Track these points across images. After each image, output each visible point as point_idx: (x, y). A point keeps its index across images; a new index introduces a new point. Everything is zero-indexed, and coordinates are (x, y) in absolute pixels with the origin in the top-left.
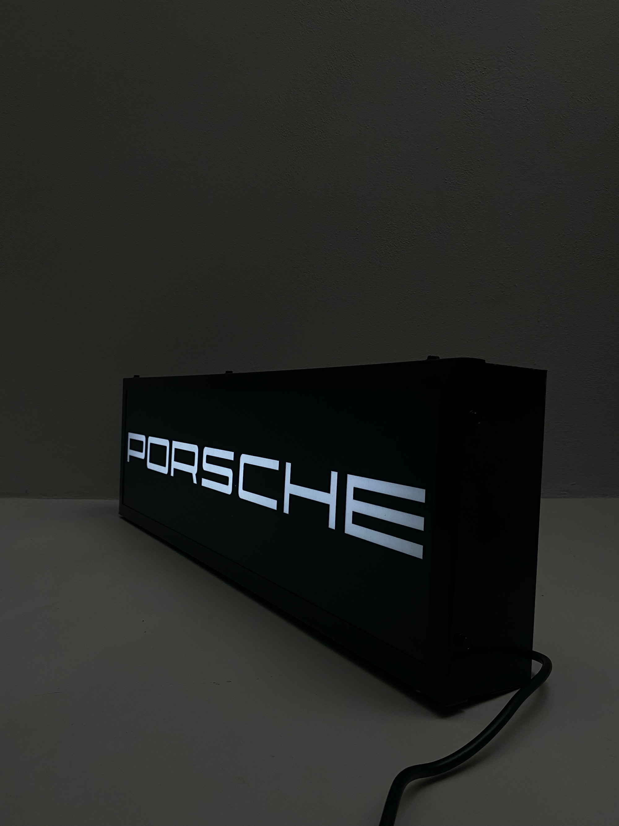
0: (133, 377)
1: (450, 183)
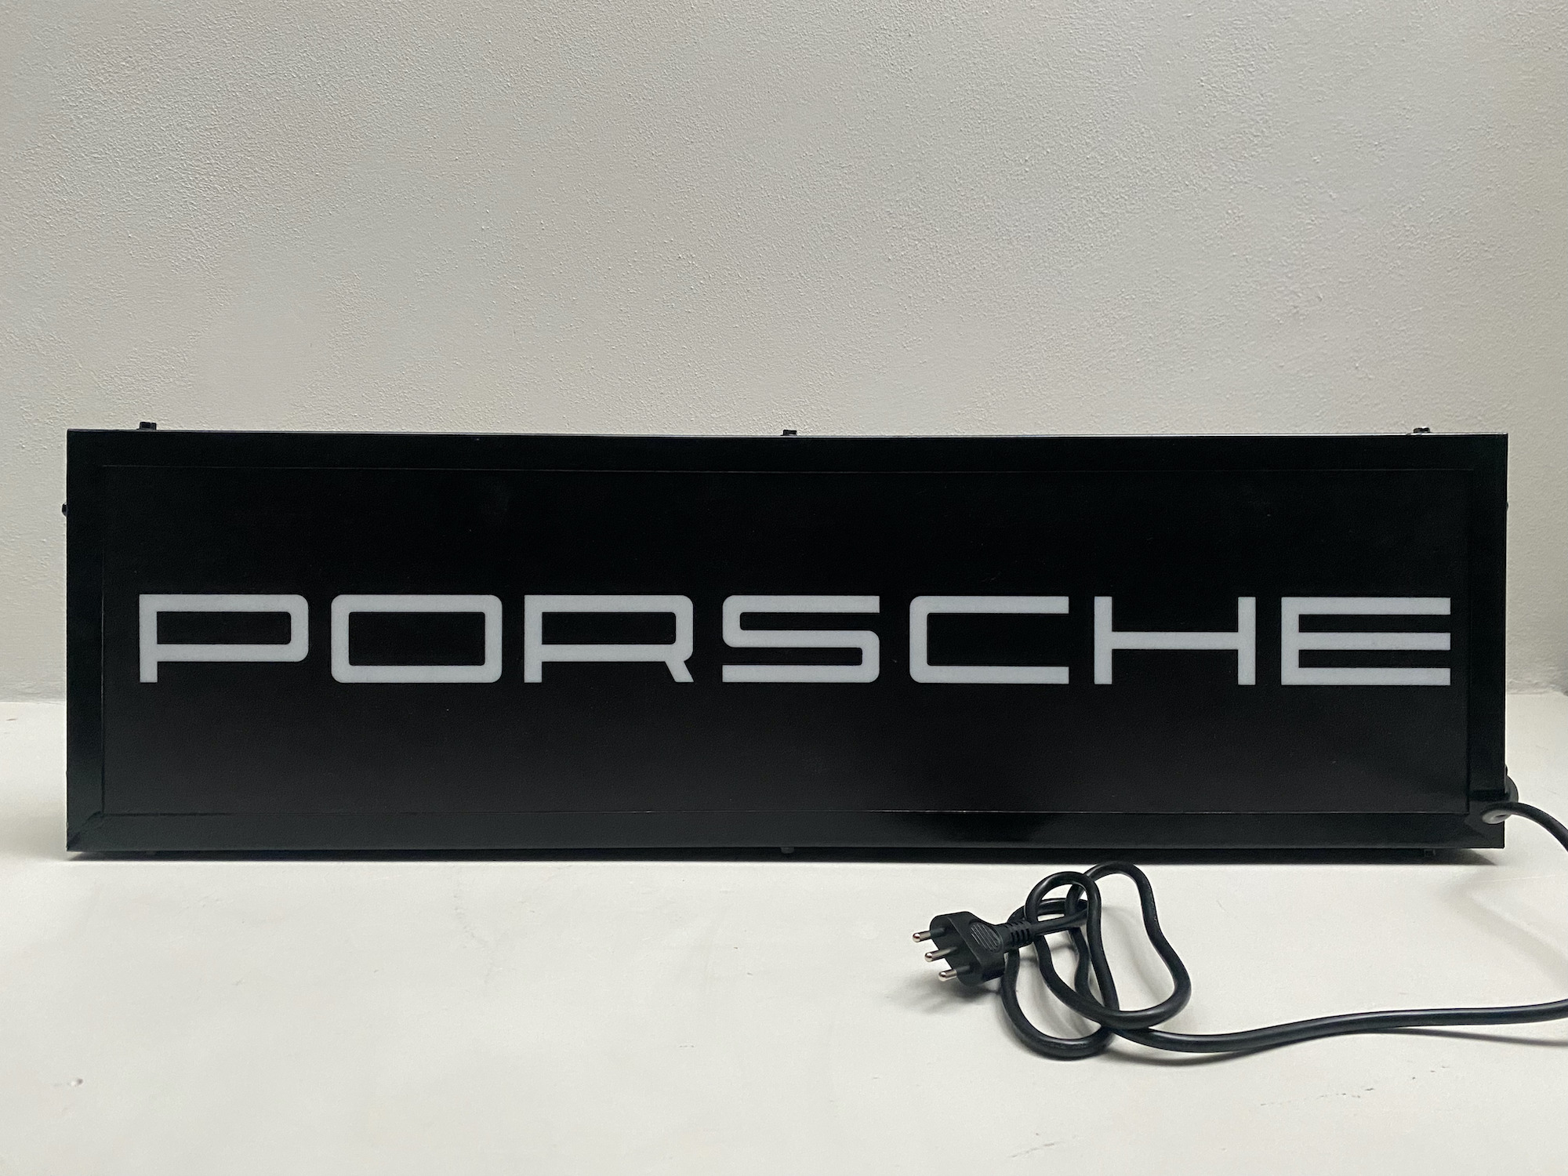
1: (1210, 88)
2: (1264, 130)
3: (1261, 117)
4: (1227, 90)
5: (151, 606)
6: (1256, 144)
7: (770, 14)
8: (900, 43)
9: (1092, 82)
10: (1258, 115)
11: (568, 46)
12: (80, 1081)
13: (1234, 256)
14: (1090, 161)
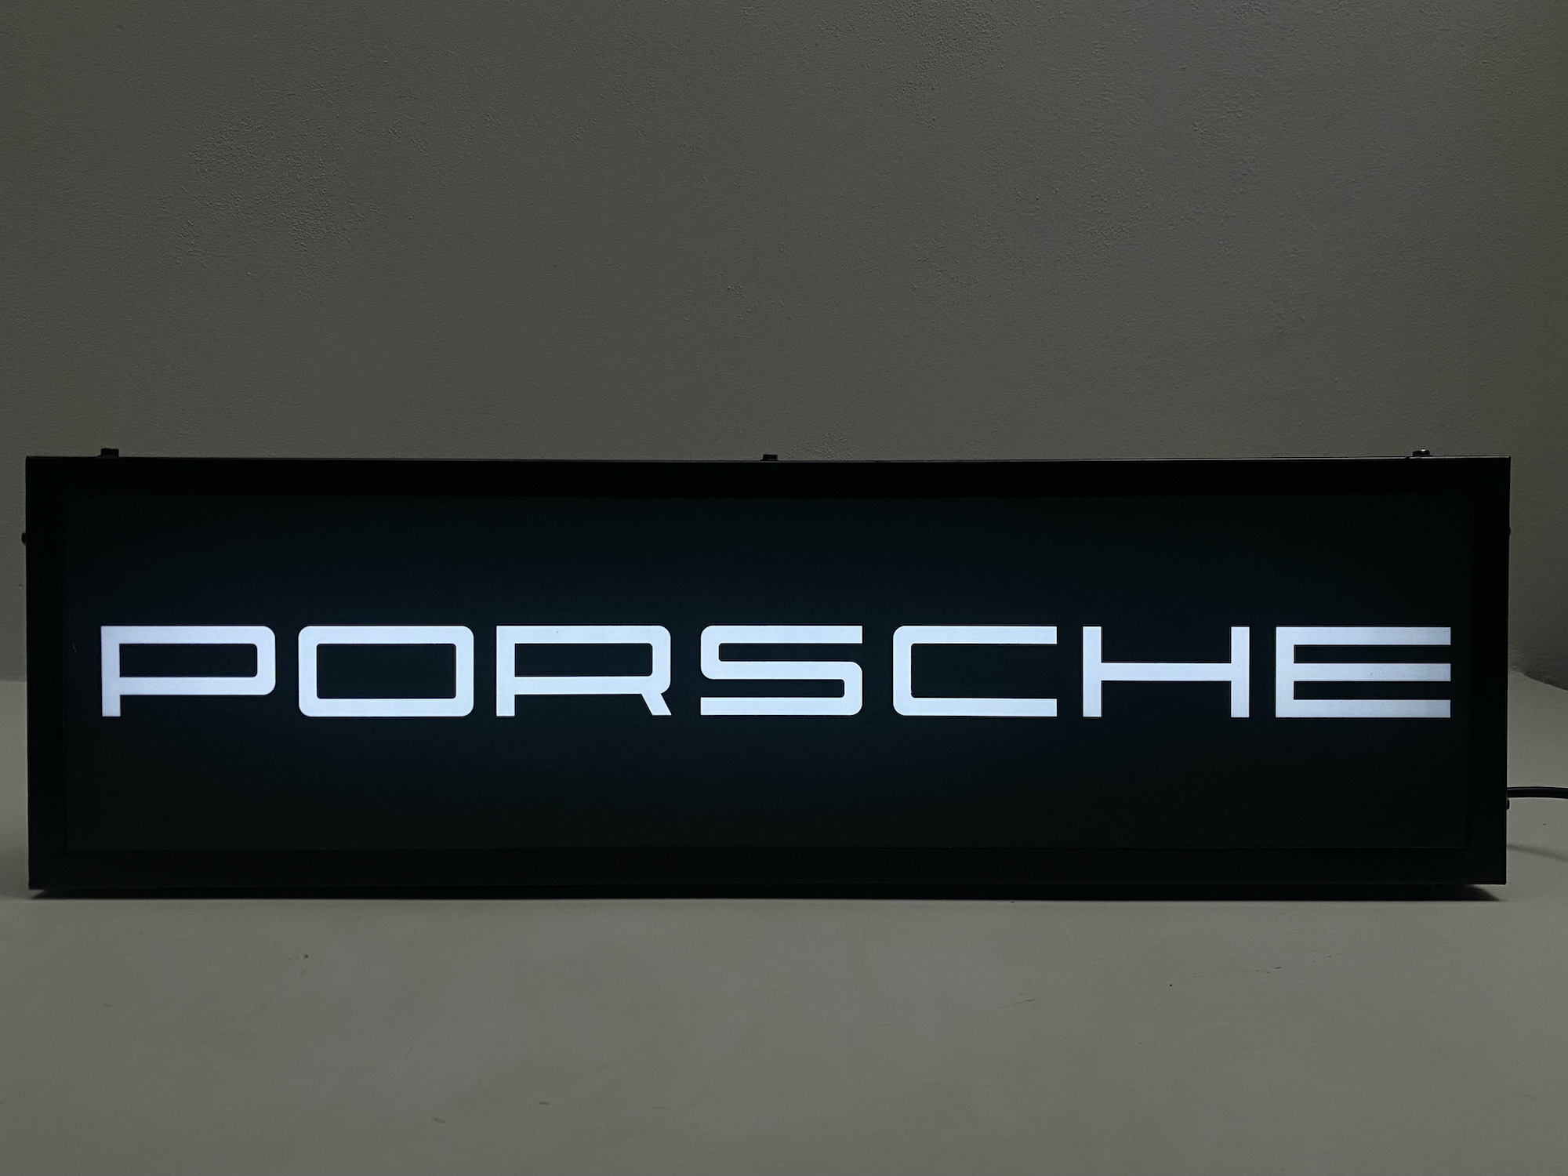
0: (98, 453)
1: (1202, 131)
2: (1252, 169)
3: (1249, 158)
4: (1218, 134)
5: (114, 638)
6: (1244, 183)
7: (808, 72)
8: (924, 96)
9: (1096, 128)
10: (1247, 156)
11: (629, 102)
12: (307, 956)
13: (1225, 282)
14: (1095, 198)
